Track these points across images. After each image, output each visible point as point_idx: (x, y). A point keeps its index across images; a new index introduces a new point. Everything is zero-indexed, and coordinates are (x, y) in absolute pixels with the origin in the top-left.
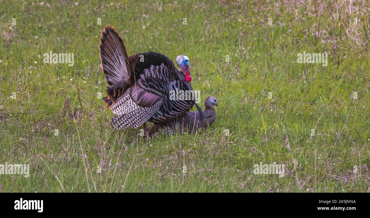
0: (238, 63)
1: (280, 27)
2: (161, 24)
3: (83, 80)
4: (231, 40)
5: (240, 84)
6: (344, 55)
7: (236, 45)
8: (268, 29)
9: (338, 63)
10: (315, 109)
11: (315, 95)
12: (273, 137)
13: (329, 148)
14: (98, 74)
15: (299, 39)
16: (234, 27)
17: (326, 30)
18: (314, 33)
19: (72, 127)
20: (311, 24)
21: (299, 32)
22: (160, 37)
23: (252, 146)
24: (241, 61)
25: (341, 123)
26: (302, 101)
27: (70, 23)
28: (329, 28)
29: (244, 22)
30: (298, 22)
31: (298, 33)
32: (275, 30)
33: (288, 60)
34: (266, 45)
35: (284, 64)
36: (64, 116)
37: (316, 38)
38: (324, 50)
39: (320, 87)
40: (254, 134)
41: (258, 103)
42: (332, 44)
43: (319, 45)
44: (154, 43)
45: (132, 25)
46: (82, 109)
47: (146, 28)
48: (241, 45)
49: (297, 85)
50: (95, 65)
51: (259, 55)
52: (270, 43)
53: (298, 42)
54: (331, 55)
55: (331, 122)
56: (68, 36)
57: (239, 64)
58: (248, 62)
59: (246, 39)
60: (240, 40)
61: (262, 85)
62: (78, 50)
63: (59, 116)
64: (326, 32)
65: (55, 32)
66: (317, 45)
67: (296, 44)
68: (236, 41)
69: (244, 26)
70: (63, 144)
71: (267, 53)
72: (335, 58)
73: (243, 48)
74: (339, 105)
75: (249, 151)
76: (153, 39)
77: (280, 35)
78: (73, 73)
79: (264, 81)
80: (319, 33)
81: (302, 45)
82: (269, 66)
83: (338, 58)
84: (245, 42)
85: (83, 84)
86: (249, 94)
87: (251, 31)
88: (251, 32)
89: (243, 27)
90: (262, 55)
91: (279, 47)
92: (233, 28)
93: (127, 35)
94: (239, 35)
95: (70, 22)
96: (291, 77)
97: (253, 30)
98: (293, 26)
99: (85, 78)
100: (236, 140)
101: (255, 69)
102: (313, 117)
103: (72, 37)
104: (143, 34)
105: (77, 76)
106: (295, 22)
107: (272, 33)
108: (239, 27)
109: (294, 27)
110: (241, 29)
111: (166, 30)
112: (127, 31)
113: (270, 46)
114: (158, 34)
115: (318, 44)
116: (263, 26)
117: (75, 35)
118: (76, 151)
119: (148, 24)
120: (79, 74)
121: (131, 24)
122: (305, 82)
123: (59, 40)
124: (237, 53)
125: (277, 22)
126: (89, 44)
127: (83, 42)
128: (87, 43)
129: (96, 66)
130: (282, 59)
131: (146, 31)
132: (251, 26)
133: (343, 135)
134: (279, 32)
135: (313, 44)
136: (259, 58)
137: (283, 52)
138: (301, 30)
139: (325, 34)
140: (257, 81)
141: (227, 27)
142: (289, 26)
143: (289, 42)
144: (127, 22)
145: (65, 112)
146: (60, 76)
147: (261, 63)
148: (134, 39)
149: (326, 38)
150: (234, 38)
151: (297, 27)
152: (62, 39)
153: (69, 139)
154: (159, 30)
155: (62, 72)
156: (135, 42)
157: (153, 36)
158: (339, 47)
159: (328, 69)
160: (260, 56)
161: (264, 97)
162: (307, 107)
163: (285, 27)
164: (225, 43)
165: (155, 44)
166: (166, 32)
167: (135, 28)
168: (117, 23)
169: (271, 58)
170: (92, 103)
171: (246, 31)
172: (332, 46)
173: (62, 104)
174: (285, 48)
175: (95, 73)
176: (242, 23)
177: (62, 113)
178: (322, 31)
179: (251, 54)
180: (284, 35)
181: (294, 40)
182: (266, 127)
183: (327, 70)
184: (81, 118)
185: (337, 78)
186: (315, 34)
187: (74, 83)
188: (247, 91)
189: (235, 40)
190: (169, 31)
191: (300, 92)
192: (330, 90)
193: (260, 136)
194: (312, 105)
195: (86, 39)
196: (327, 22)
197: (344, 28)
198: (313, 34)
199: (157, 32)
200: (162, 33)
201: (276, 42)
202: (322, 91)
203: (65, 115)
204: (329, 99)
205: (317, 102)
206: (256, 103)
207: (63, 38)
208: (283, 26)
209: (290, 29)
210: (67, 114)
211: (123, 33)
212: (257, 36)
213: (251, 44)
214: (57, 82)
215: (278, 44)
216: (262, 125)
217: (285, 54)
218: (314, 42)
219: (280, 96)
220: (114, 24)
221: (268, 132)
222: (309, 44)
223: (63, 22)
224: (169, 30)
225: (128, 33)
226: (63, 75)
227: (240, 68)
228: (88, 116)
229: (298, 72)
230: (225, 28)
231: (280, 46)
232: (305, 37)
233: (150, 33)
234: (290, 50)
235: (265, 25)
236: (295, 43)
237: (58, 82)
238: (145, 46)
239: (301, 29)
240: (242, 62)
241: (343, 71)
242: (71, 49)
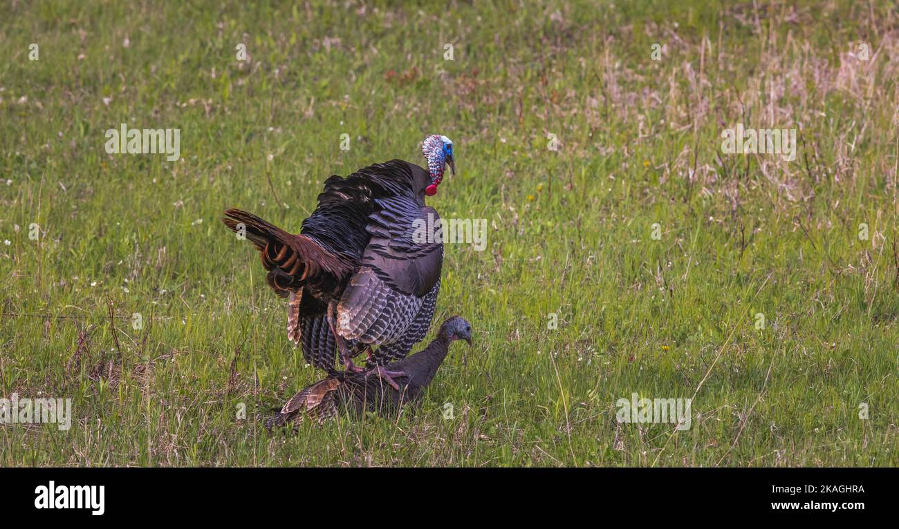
0: (499, 244)
1: (601, 157)
2: (311, 151)
3: (123, 285)
4: (481, 187)
5: (504, 295)
6: (757, 225)
7: (494, 201)
8: (573, 163)
9: (743, 244)
10: (685, 355)
11: (687, 322)
12: (584, 423)
13: (721, 451)
14: (159, 270)
15: (648, 187)
16: (490, 155)
17: (712, 165)
18: (683, 171)
19: (95, 399)
20: (677, 149)
21: (647, 169)
22: (310, 182)
23: (533, 446)
24: (506, 239)
25: (750, 391)
26: (656, 334)
27: (92, 148)
28: (721, 159)
29: (512, 144)
30: (644, 145)
31: (645, 172)
32: (589, 163)
33: (622, 238)
34: (566, 199)
35: (612, 247)
36: (77, 373)
37: (687, 185)
38: (707, 213)
39: (699, 301)
40: (538, 419)
41: (547, 341)
42: (726, 197)
43: (697, 200)
44: (295, 196)
45: (241, 152)
46: (120, 355)
47: (275, 159)
48: (506, 199)
49: (642, 297)
50: (152, 249)
51: (549, 224)
52: (577, 195)
53: (646, 194)
54: (724, 224)
55: (725, 387)
56: (86, 180)
57: (502, 245)
58: (523, 241)
59: (519, 185)
60: (503, 187)
61: (558, 298)
62: (110, 212)
63: (64, 373)
64: (714, 169)
65: (55, 170)
66: (690, 199)
67: (640, 199)
68: (495, 192)
69: (513, 155)
70: (74, 442)
71: (569, 219)
72: (736, 232)
73: (512, 209)
74: (745, 348)
75: (527, 457)
76: (294, 185)
77: (601, 175)
78: (98, 267)
79: (563, 288)
80: (697, 170)
81: (653, 201)
82: (574, 251)
83: (742, 231)
84: (517, 194)
85: (122, 294)
86: (525, 319)
87: (532, 165)
88: (530, 168)
89: (512, 157)
90: (558, 225)
91: (597, 206)
92: (487, 158)
93: (229, 176)
94: (500, 175)
95: (91, 145)
96: (627, 279)
97: (534, 164)
98: (631, 155)
99: (126, 280)
100: (493, 430)
101: (540, 260)
102: (680, 375)
103: (95, 182)
104: (268, 174)
105: (108, 276)
106: (636, 144)
107: (581, 172)
108: (500, 157)
109: (636, 157)
110: (507, 163)
111: (325, 162)
112: (230, 167)
113: (577, 202)
114: (305, 173)
115: (693, 197)
116: (559, 156)
117: (102, 176)
118: (105, 457)
119: (281, 150)
120: (112, 271)
121: (239, 149)
122: (661, 289)
123: (64, 188)
124: (496, 221)
125: (593, 146)
126: (137, 199)
127: (122, 192)
128: (133, 196)
129: (153, 252)
130: (607, 234)
131: (275, 167)
132: (530, 155)
133: (756, 420)
134: (599, 169)
135: (682, 199)
136: (551, 231)
137: (609, 218)
138: (652, 165)
139: (711, 173)
140: (545, 287)
141: (472, 156)
142: (623, 155)
143: (623, 193)
144: (229, 144)
145: (78, 363)
146: (66, 275)
147: (555, 245)
148: (246, 185)
149: (713, 184)
150: (489, 185)
151: (643, 158)
152: (71, 186)
153: (89, 428)
154: (308, 165)
155: (71, 266)
156: (249, 193)
157: (291, 177)
158: (745, 205)
159: (718, 259)
160: (553, 228)
161: (563, 327)
162: (666, 351)
163: (613, 157)
164: (467, 195)
165: (298, 197)
166: (325, 169)
167: (250, 160)
168: (204, 147)
169: (580, 232)
170: (144, 340)
171: (518, 166)
172: (728, 202)
173: (71, 344)
174: (612, 207)
175: (152, 269)
176: (509, 147)
177: (71, 366)
178: (703, 167)
179: (531, 223)
180: (611, 177)
181: (635, 188)
182: (567, 399)
183: (714, 262)
184: (116, 377)
185: (741, 281)
186: (685, 175)
187: (101, 291)
188: (521, 313)
189: (491, 188)
190: (331, 166)
191: (650, 315)
192: (724, 308)
193: (553, 421)
194: (678, 346)
195: (131, 186)
196: (715, 144)
197: (756, 160)
198: (681, 173)
199: (303, 168)
200: (316, 172)
201: (590, 195)
202: (703, 313)
203: (79, 369)
204: (720, 330)
205: (691, 338)
206: (541, 341)
207: (75, 184)
208: (607, 154)
209: (625, 161)
210: (83, 367)
211: (221, 172)
212: (545, 180)
213: (531, 197)
214: (59, 291)
215: (596, 199)
216: (558, 394)
217: (613, 222)
218: (682, 193)
219: (601, 323)
220: (196, 149)
221: (572, 412)
222: (673, 199)
223: (74, 144)
224: (332, 162)
225: (232, 171)
226: (74, 274)
227: (503, 256)
228: (134, 373)
229: (645, 265)
230: (467, 160)
231: (602, 203)
232: (662, 180)
233: (285, 171)
234: (626, 212)
235: (564, 152)
236: (638, 195)
237: (61, 289)
238: (274, 201)
239: (653, 161)
240: (509, 242)
241: (754, 263)
242: (93, 211)
